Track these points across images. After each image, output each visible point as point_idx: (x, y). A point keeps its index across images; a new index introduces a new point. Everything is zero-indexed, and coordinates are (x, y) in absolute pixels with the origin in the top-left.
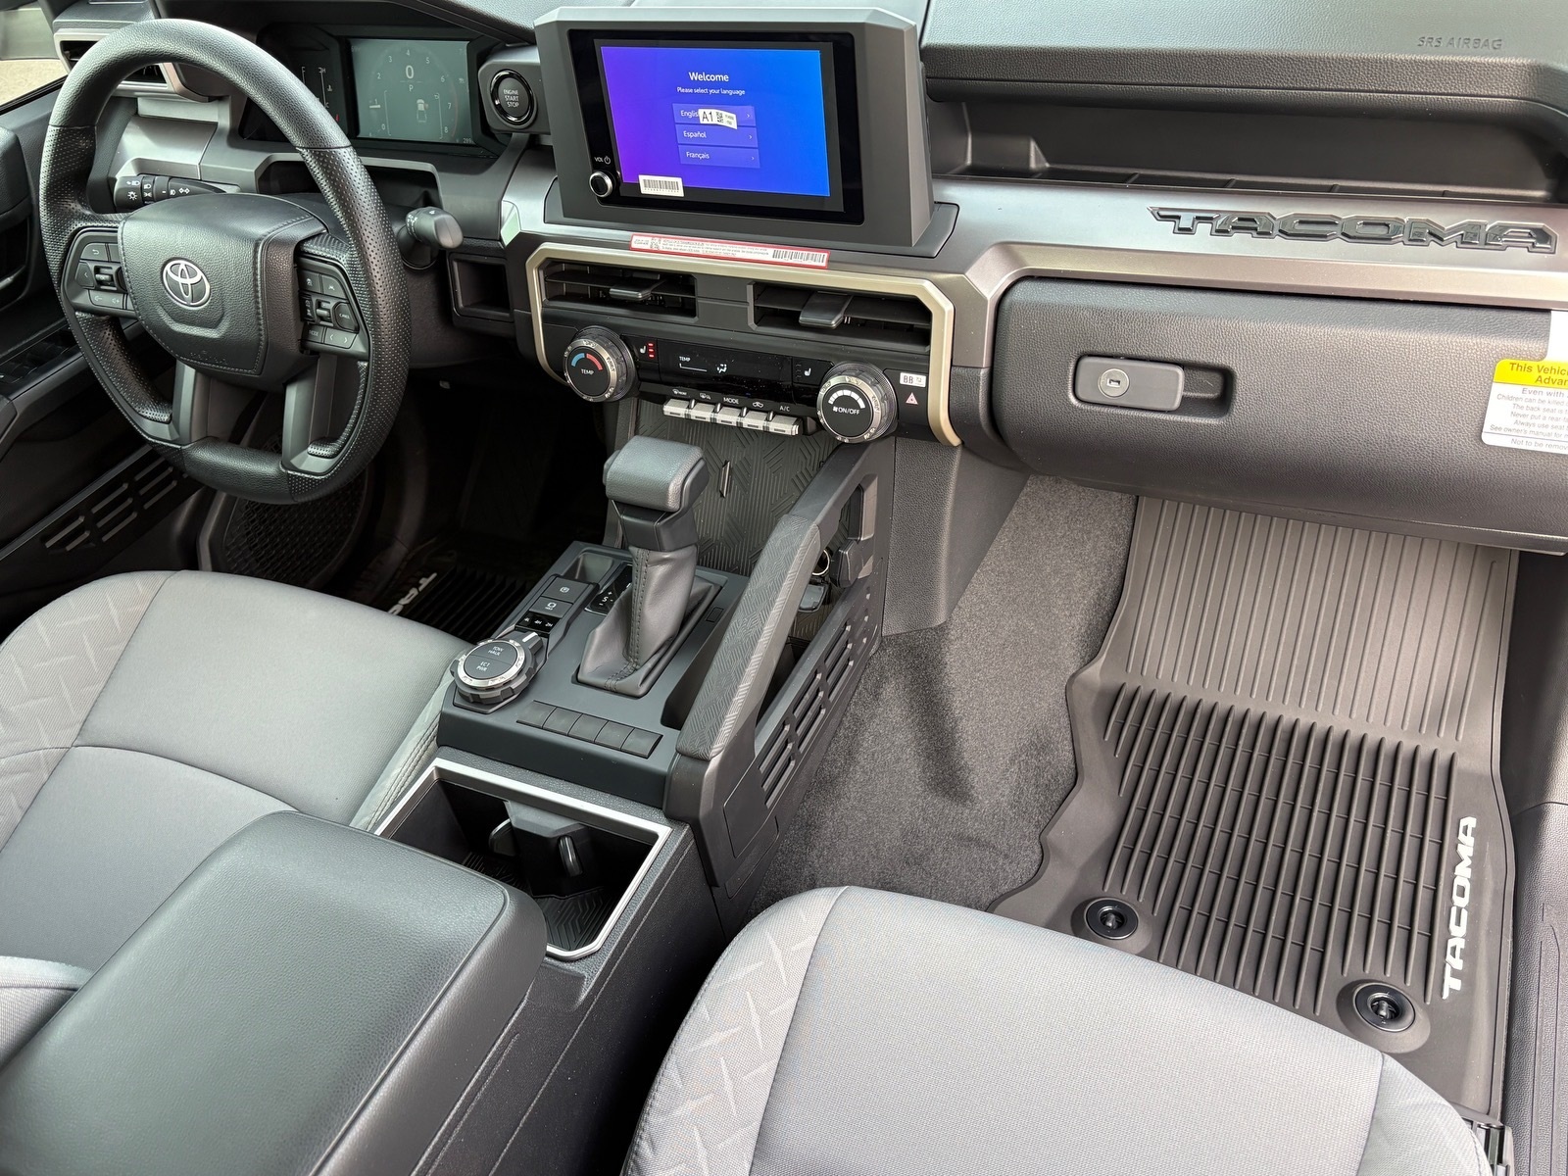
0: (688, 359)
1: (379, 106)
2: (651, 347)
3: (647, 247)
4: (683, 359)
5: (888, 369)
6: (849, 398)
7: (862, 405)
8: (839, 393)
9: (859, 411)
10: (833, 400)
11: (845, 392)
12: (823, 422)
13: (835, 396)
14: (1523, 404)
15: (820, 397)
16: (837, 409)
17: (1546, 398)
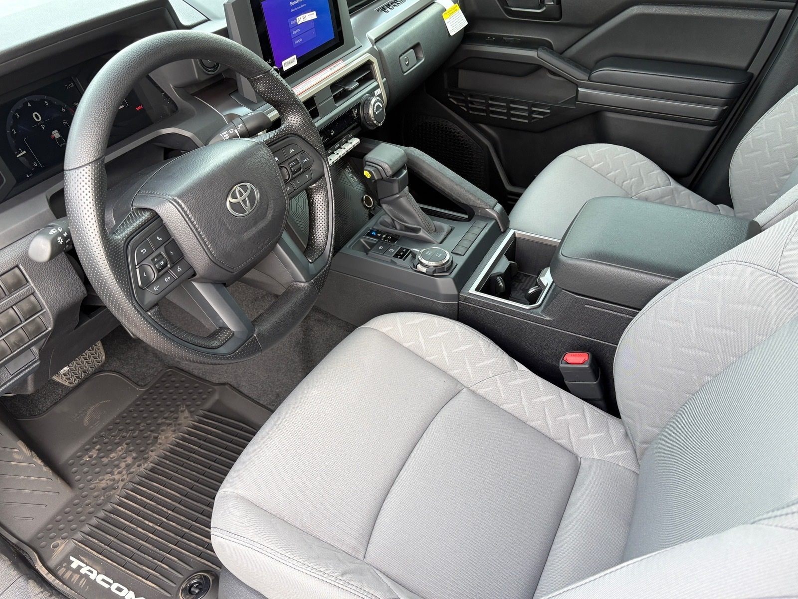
1: (25, 152)
5: (371, 93)
6: (378, 105)
7: (381, 106)
8: (376, 106)
9: (381, 109)
10: (375, 110)
11: (377, 104)
12: (375, 122)
13: (375, 108)
14: (451, 22)
15: (371, 112)
16: (377, 113)
17: (452, 18)
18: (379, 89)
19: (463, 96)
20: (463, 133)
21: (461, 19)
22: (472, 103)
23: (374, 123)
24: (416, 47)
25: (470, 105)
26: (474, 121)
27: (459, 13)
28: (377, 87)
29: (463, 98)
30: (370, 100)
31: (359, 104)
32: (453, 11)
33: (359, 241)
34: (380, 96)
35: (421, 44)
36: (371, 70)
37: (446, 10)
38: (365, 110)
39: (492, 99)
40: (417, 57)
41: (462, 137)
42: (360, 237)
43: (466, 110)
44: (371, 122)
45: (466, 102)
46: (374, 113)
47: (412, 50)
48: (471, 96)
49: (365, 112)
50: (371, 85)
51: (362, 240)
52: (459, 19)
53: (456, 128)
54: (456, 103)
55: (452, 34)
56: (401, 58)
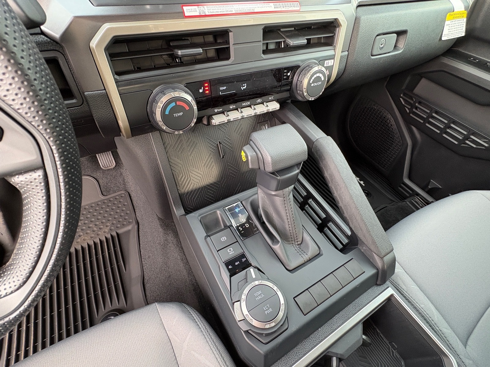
0: (225, 88)
2: (206, 87)
3: (197, 14)
4: (221, 88)
5: (321, 61)
6: (319, 77)
7: (323, 79)
8: (315, 76)
9: (320, 83)
10: (312, 80)
11: (318, 75)
12: (305, 94)
13: (313, 78)
14: (450, 26)
15: (305, 82)
16: (312, 85)
17: (454, 23)
18: (333, 61)
19: (413, 100)
20: (395, 127)
21: (461, 28)
22: (416, 108)
23: (303, 94)
24: (400, 33)
25: (414, 110)
26: (409, 122)
27: (462, 21)
28: (332, 57)
29: (412, 102)
30: (312, 68)
31: (298, 67)
32: (459, 16)
33: (216, 212)
34: (330, 68)
35: (408, 33)
36: (335, 34)
37: (454, 11)
38: (301, 75)
39: (437, 113)
40: (395, 46)
41: (392, 129)
42: (218, 208)
43: (408, 111)
44: (301, 93)
45: (413, 106)
46: (309, 84)
47: (395, 35)
48: (420, 103)
49: (299, 79)
50: (325, 52)
51: (218, 212)
52: (460, 26)
53: (391, 121)
54: (403, 103)
55: (443, 39)
56: (378, 37)
